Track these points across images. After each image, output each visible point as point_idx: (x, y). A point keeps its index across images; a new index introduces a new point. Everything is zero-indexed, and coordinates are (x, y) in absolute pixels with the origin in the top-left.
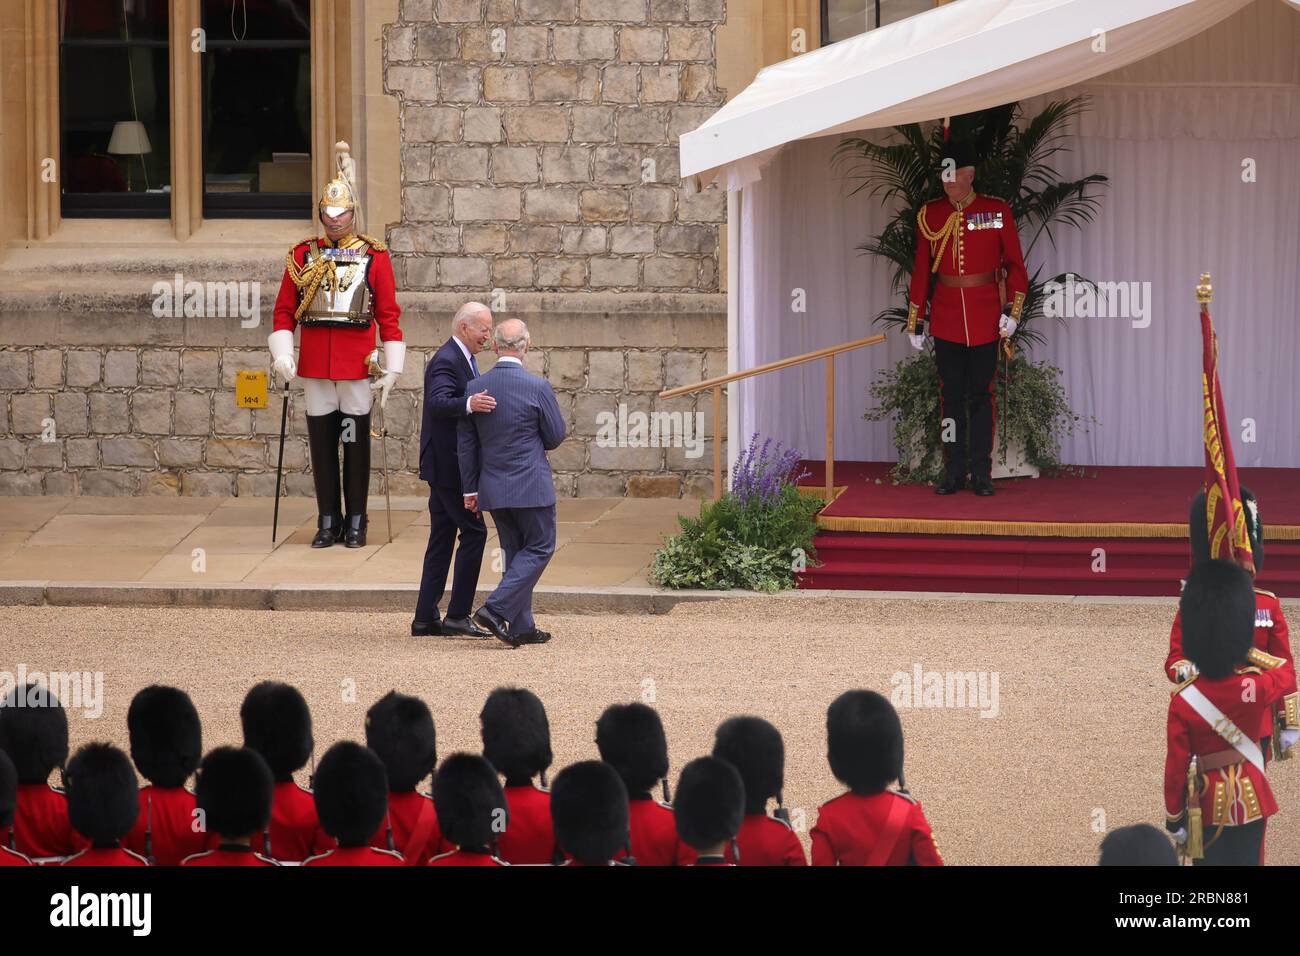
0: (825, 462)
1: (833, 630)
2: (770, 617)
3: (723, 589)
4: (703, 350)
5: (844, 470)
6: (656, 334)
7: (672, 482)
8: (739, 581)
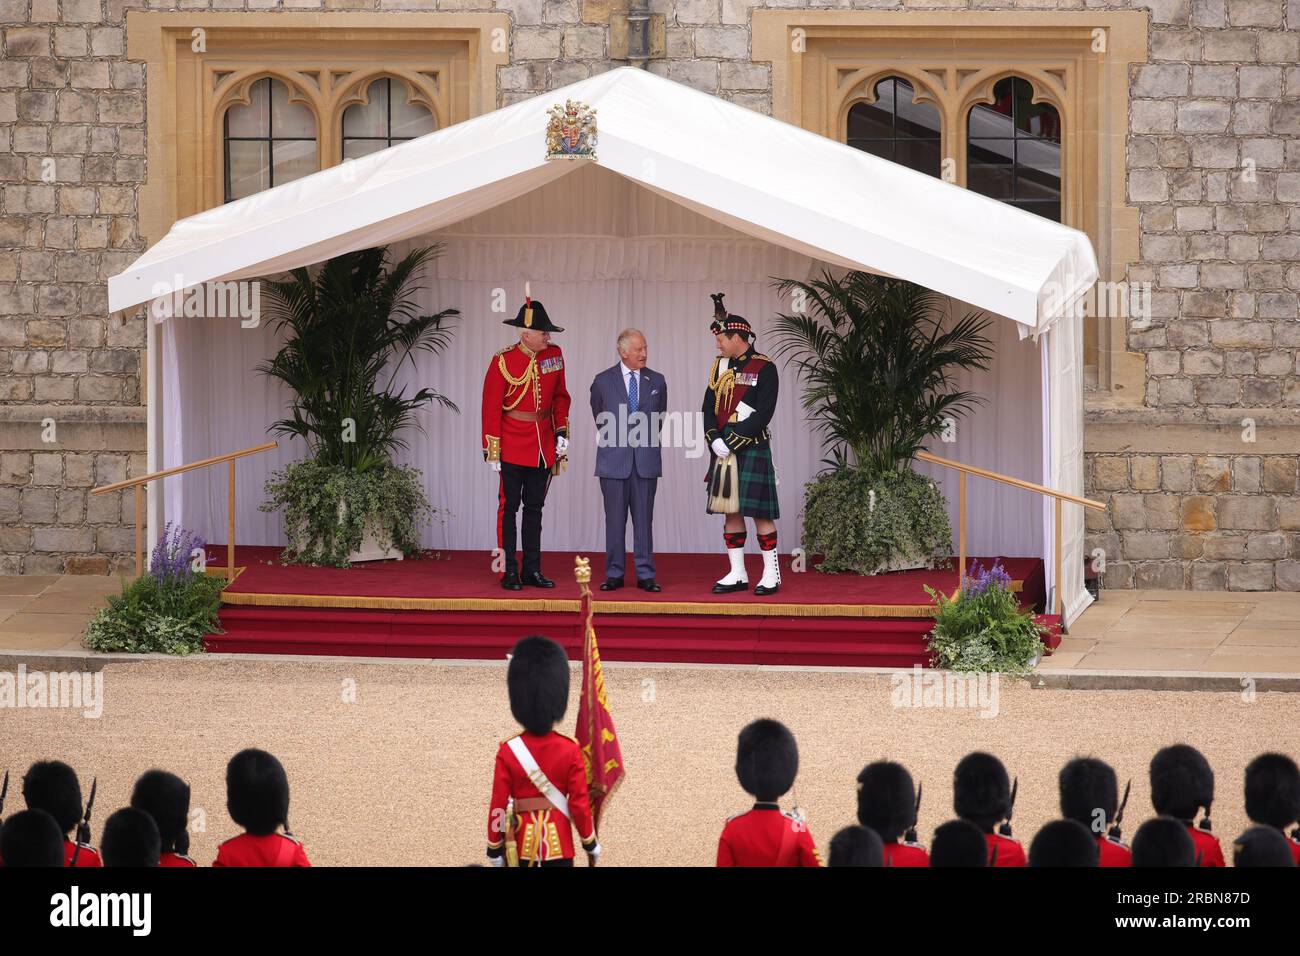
0: (226, 547)
1: (233, 688)
2: (182, 676)
3: (143, 652)
4: (127, 453)
5: (245, 554)
6: (89, 440)
7: (101, 562)
8: (158, 647)
